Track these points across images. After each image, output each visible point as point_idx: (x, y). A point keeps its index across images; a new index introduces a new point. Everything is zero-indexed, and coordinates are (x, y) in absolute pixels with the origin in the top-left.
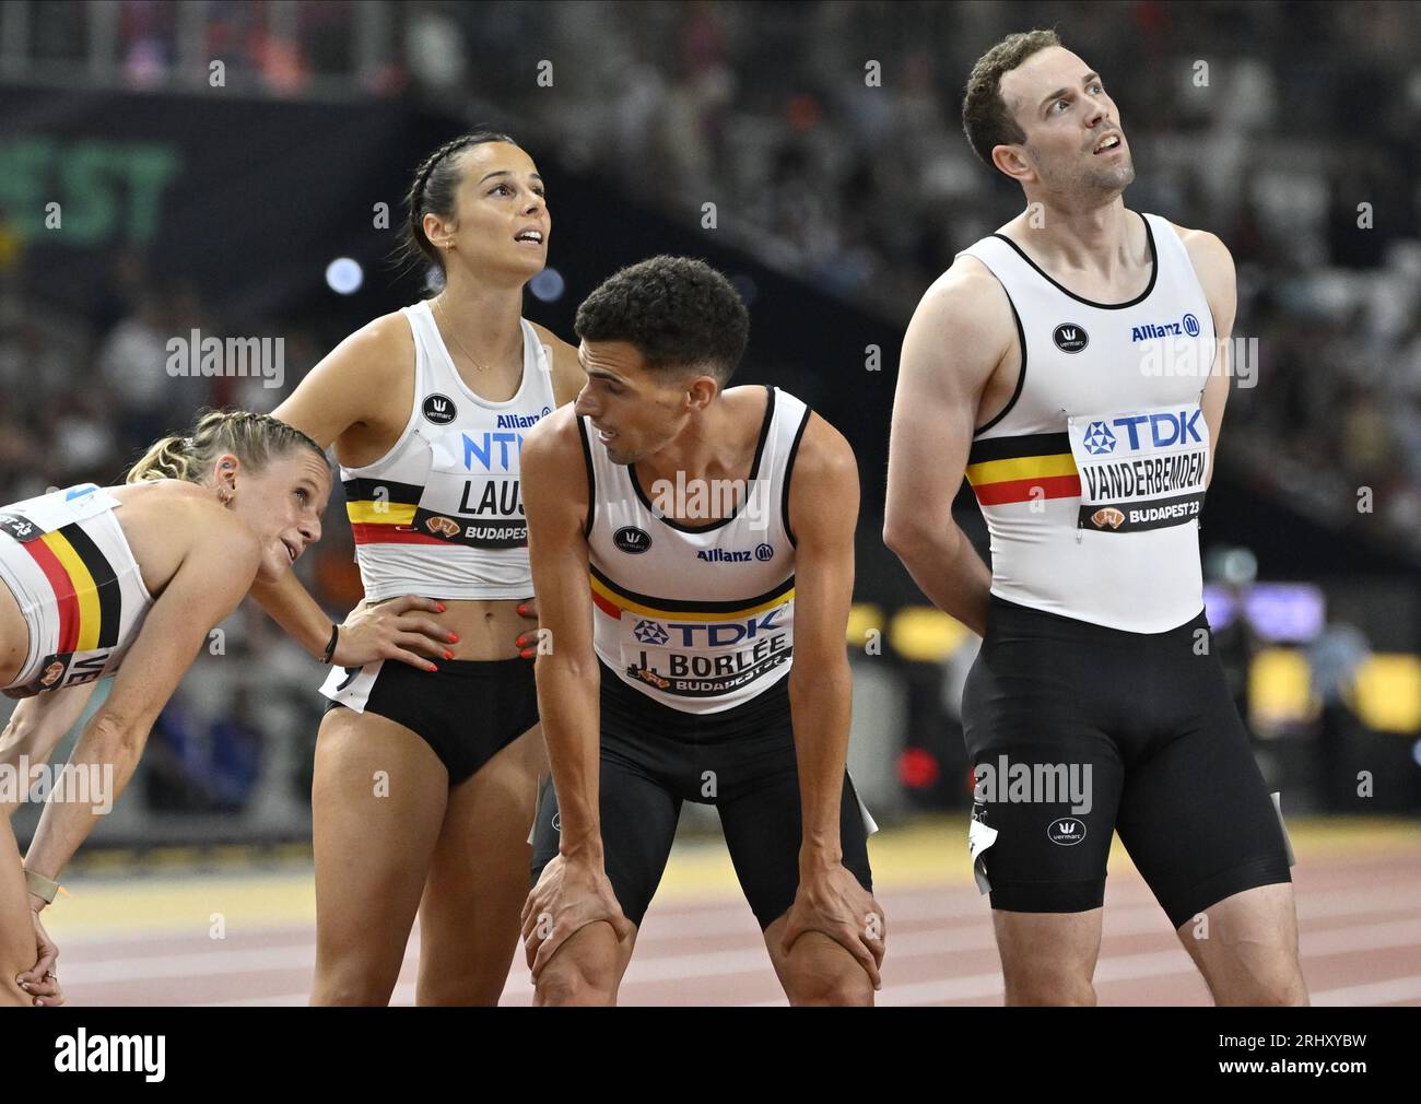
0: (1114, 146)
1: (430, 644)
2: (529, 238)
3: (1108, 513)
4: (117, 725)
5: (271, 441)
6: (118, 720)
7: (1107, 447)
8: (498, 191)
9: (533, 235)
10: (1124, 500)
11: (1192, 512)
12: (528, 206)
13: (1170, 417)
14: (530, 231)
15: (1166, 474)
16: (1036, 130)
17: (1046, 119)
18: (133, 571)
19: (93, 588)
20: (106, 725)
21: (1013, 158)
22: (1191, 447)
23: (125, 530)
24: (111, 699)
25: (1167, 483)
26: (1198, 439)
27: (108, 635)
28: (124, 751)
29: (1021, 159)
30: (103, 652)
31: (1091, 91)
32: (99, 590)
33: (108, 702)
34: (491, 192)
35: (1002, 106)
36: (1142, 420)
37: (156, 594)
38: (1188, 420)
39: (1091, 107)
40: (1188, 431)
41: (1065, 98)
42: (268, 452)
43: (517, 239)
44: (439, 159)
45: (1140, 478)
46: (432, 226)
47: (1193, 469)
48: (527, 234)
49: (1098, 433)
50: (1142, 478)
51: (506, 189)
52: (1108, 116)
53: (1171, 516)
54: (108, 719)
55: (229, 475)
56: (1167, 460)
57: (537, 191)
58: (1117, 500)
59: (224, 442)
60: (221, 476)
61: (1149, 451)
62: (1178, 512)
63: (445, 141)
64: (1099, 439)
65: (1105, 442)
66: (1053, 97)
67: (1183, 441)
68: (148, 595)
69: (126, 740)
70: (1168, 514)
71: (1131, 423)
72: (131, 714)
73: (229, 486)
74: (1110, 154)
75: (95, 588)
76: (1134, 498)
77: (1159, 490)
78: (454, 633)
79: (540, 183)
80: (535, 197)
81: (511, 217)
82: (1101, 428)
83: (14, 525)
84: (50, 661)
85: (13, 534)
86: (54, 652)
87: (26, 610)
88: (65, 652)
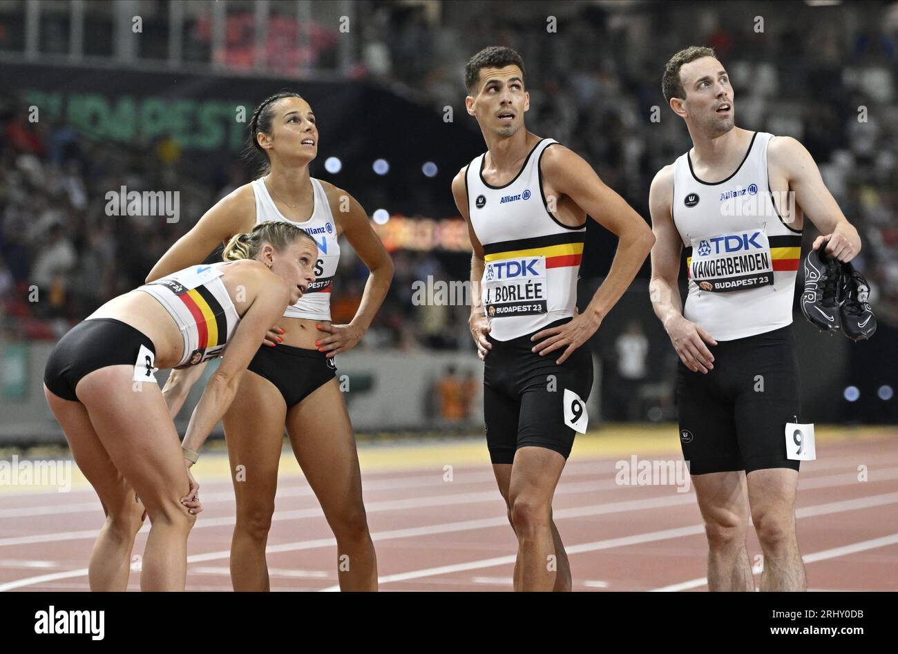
0: (725, 109)
2: (307, 143)
3: (705, 284)
4: (225, 378)
5: (288, 235)
6: (225, 375)
7: (707, 253)
8: (292, 121)
9: (309, 142)
10: (711, 278)
11: (761, 282)
12: (306, 128)
14: (308, 140)
16: (692, 94)
17: (697, 90)
18: (231, 307)
19: (213, 317)
20: (220, 378)
21: (680, 105)
23: (226, 287)
24: (221, 366)
25: (739, 269)
27: (222, 338)
28: (229, 390)
29: (683, 106)
30: (220, 347)
31: (722, 80)
32: (216, 317)
33: (219, 369)
34: (289, 121)
35: (678, 80)
36: (722, 239)
37: (242, 317)
38: (749, 238)
39: (719, 89)
40: (749, 244)
41: (707, 81)
42: (287, 242)
43: (302, 144)
44: (264, 106)
45: (718, 267)
46: (261, 138)
47: (758, 262)
48: (306, 142)
49: (704, 245)
50: (719, 267)
51: (296, 119)
52: (726, 95)
53: (740, 285)
54: (220, 375)
55: (269, 255)
56: (736, 258)
57: (311, 120)
58: (708, 278)
59: (265, 237)
60: (265, 256)
61: (724, 254)
62: (747, 283)
63: (267, 97)
64: (705, 248)
65: (707, 250)
66: (701, 80)
67: (746, 248)
68: (238, 317)
69: (229, 385)
71: (716, 240)
72: (231, 373)
73: (269, 260)
74: (724, 113)
75: (214, 316)
76: (716, 277)
77: (732, 273)
79: (313, 117)
80: (310, 123)
81: (298, 133)
82: (706, 243)
83: (173, 285)
84: (194, 353)
85: (174, 291)
86: (197, 348)
87: (182, 329)
88: (201, 349)
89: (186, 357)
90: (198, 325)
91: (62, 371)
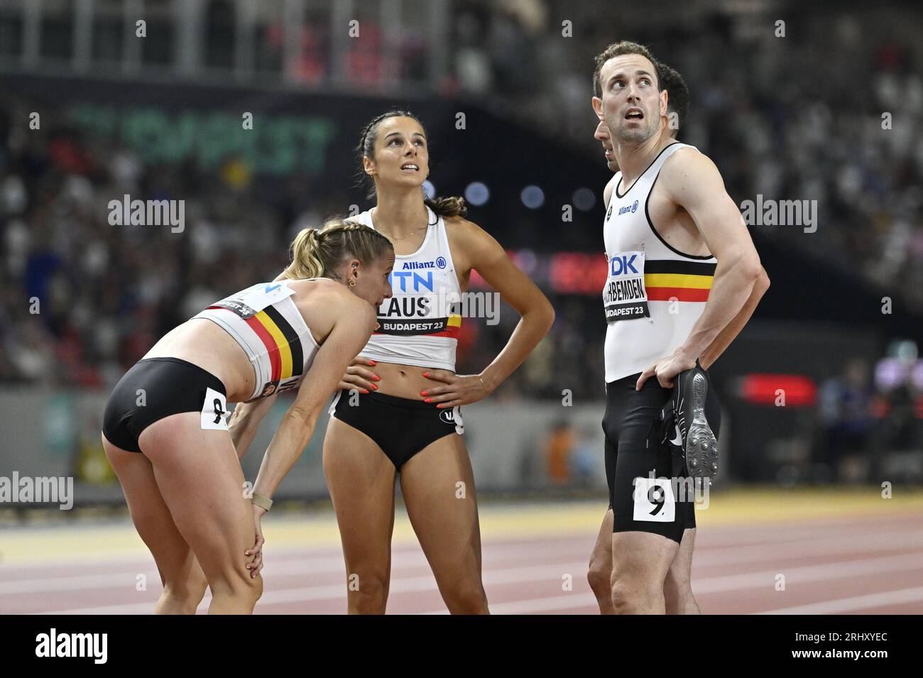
1: (362, 380)
4: (301, 414)
6: (302, 411)
8: (394, 143)
9: (410, 166)
11: (637, 312)
12: (406, 151)
13: (618, 259)
14: (408, 165)
15: (619, 291)
18: (307, 332)
19: (287, 344)
20: (296, 414)
22: (630, 276)
25: (621, 296)
26: (635, 271)
27: (298, 368)
28: (306, 428)
30: (295, 377)
32: (290, 344)
34: (390, 143)
37: (321, 343)
38: (628, 261)
40: (628, 268)
42: (373, 255)
43: (403, 169)
46: (367, 163)
47: (635, 289)
48: (407, 167)
51: (398, 141)
53: (620, 314)
54: (297, 411)
55: (354, 270)
56: (618, 283)
57: (419, 142)
60: (351, 272)
62: (626, 312)
66: (614, 78)
67: (626, 273)
68: (316, 343)
69: (307, 423)
70: (619, 313)
72: (308, 408)
73: (354, 277)
77: (615, 300)
78: (378, 376)
81: (398, 156)
83: (239, 308)
84: (267, 385)
85: (240, 314)
86: (270, 380)
87: (252, 359)
88: (275, 380)
89: (258, 391)
90: (270, 353)
91: (123, 418)
